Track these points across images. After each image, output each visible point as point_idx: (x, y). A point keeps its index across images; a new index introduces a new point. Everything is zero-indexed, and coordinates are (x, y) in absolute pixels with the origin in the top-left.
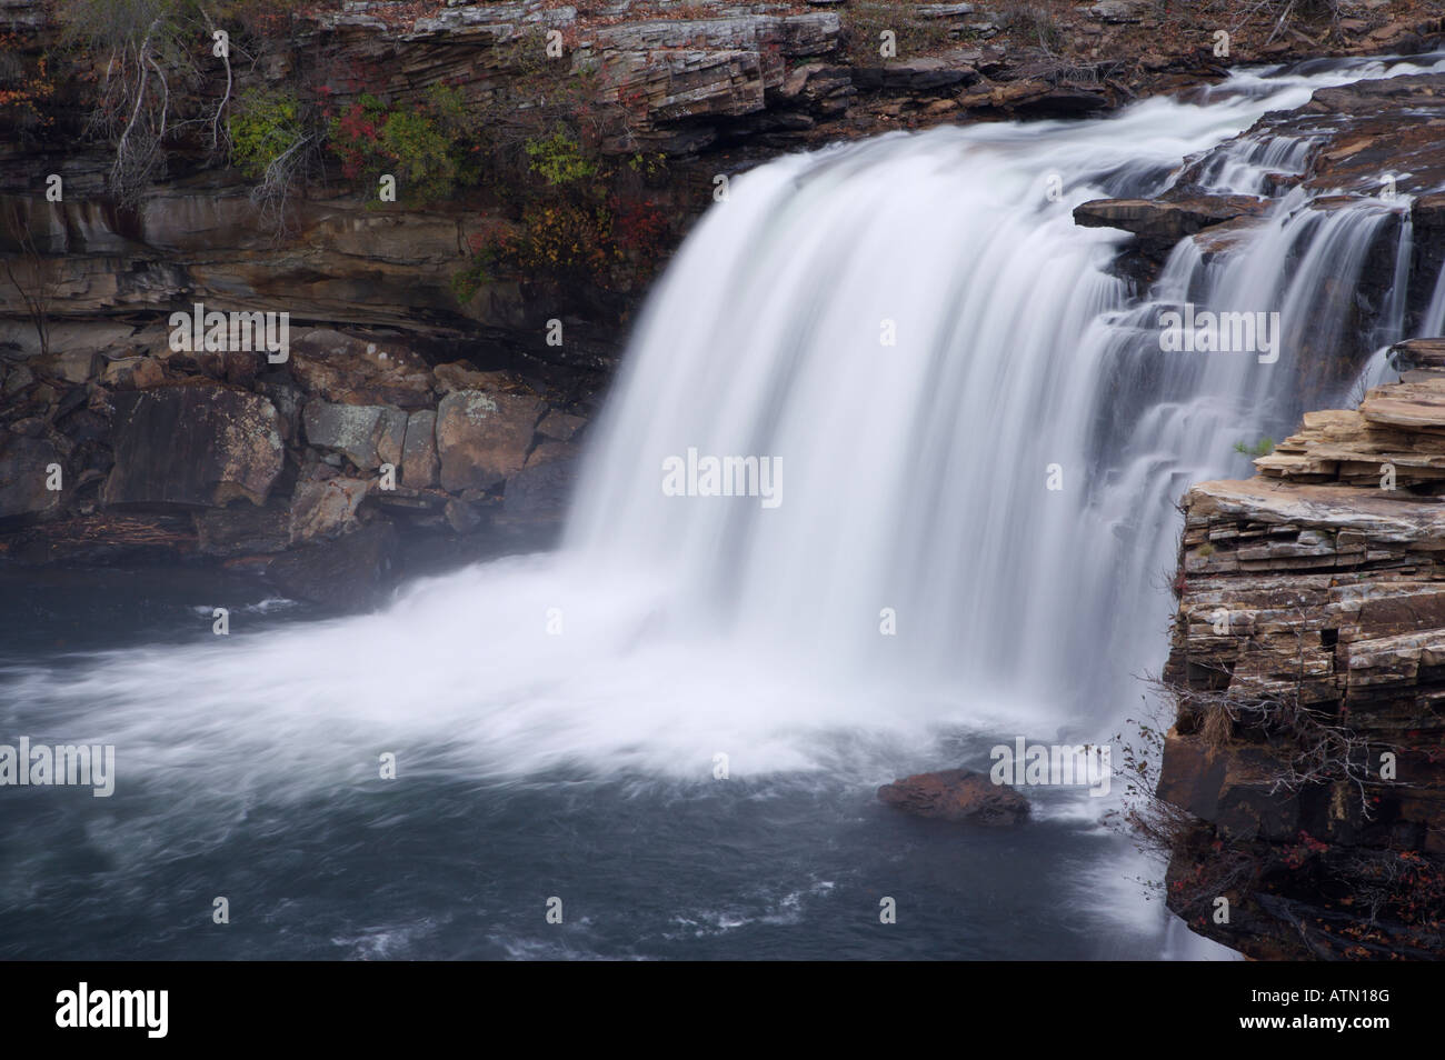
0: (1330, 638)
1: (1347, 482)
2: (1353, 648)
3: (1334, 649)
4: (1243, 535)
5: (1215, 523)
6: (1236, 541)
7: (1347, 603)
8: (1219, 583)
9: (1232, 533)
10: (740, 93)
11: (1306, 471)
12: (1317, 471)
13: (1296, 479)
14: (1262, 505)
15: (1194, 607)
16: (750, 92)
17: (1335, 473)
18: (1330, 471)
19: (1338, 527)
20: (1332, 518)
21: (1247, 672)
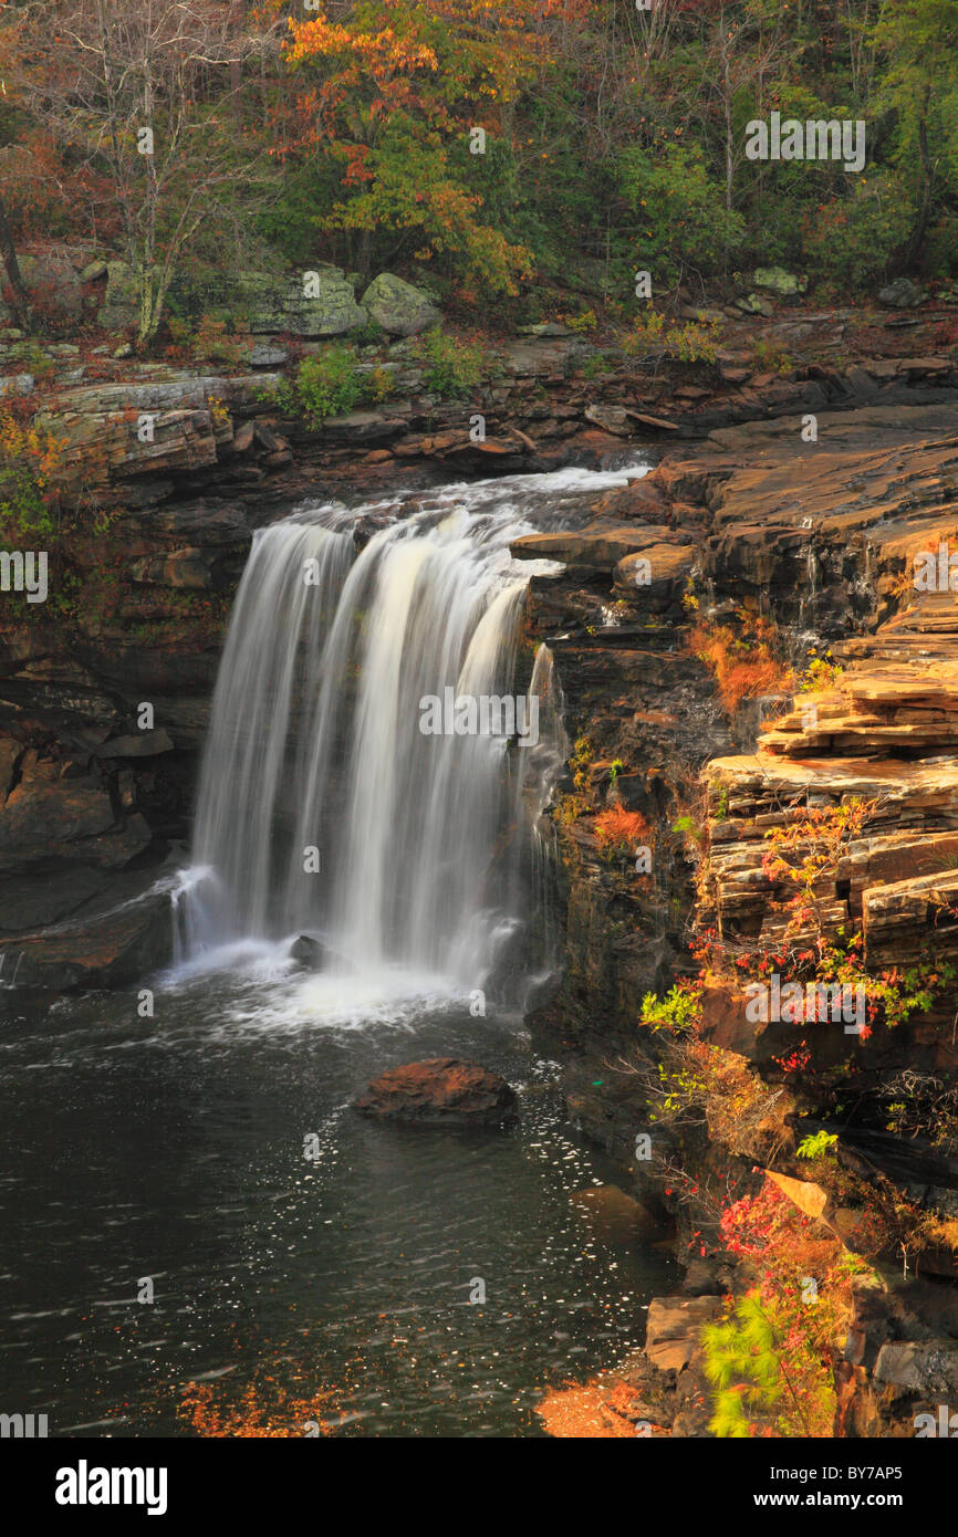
0: (844, 890)
1: (840, 755)
2: (866, 894)
3: (848, 898)
4: (759, 802)
5: (734, 794)
6: (754, 810)
7: (855, 857)
8: (741, 846)
9: (747, 801)
10: (194, 449)
11: (806, 745)
12: (816, 744)
13: (800, 754)
14: (775, 776)
15: (723, 869)
16: (203, 447)
17: (828, 747)
18: (826, 744)
19: (842, 791)
20: (835, 784)
21: (775, 923)
